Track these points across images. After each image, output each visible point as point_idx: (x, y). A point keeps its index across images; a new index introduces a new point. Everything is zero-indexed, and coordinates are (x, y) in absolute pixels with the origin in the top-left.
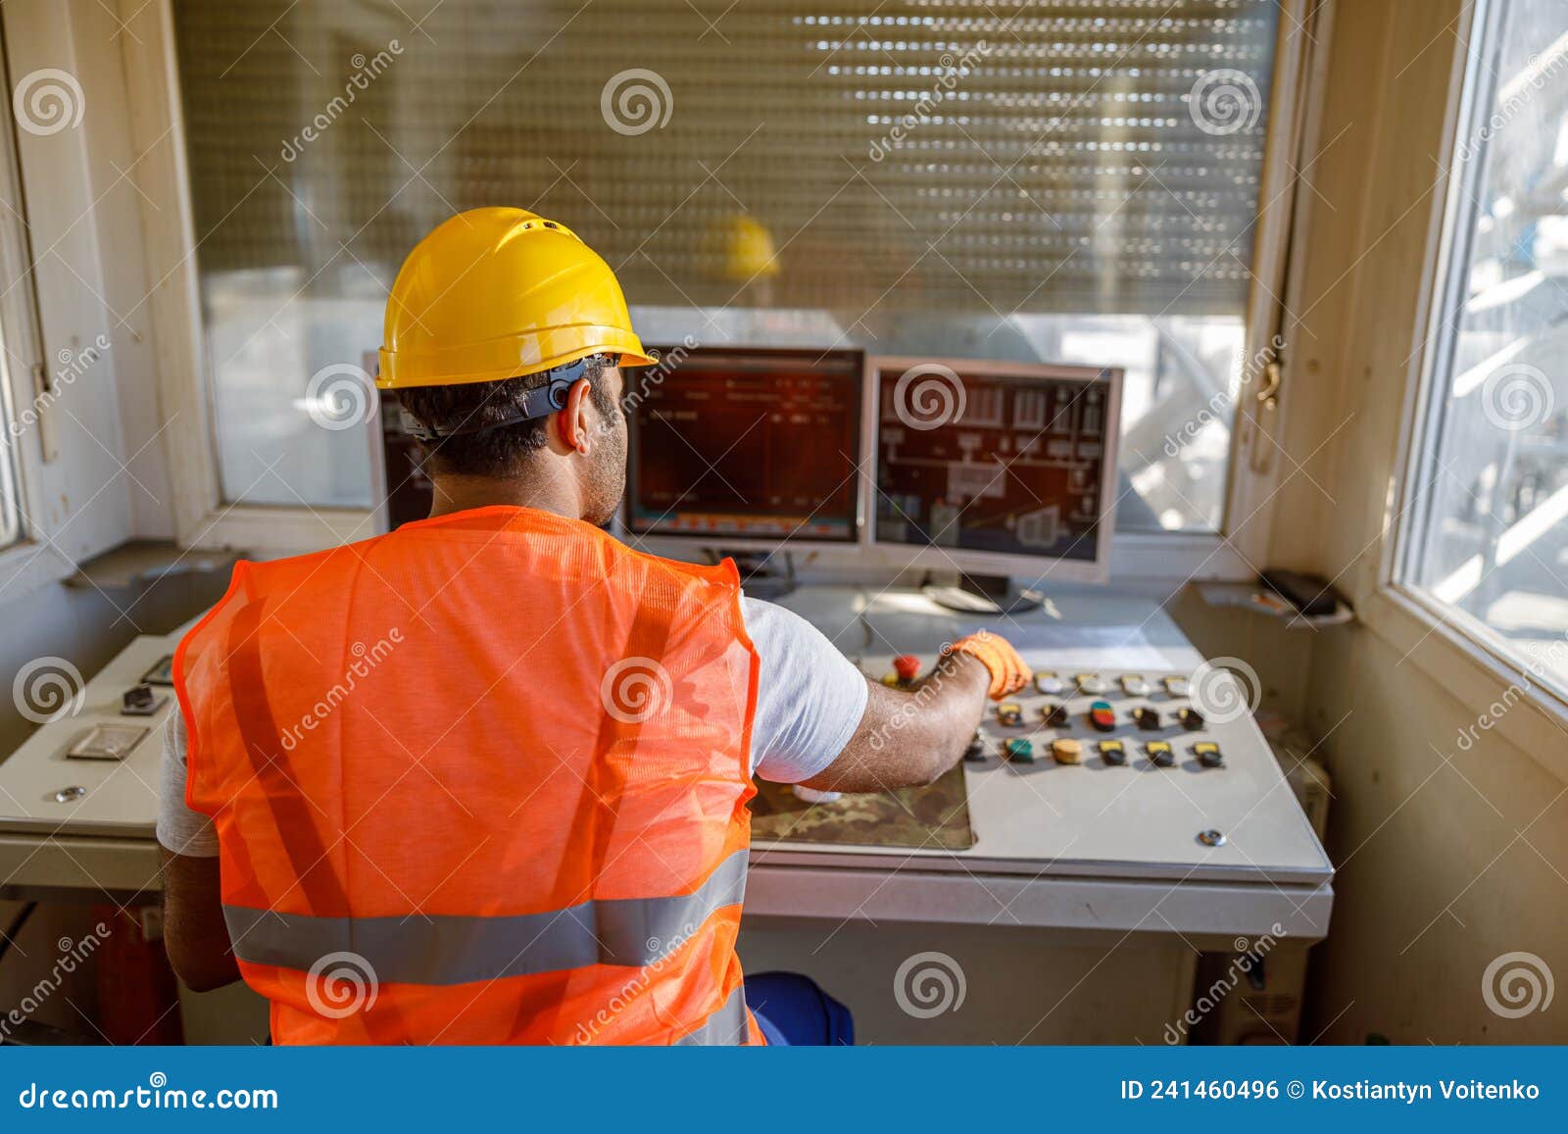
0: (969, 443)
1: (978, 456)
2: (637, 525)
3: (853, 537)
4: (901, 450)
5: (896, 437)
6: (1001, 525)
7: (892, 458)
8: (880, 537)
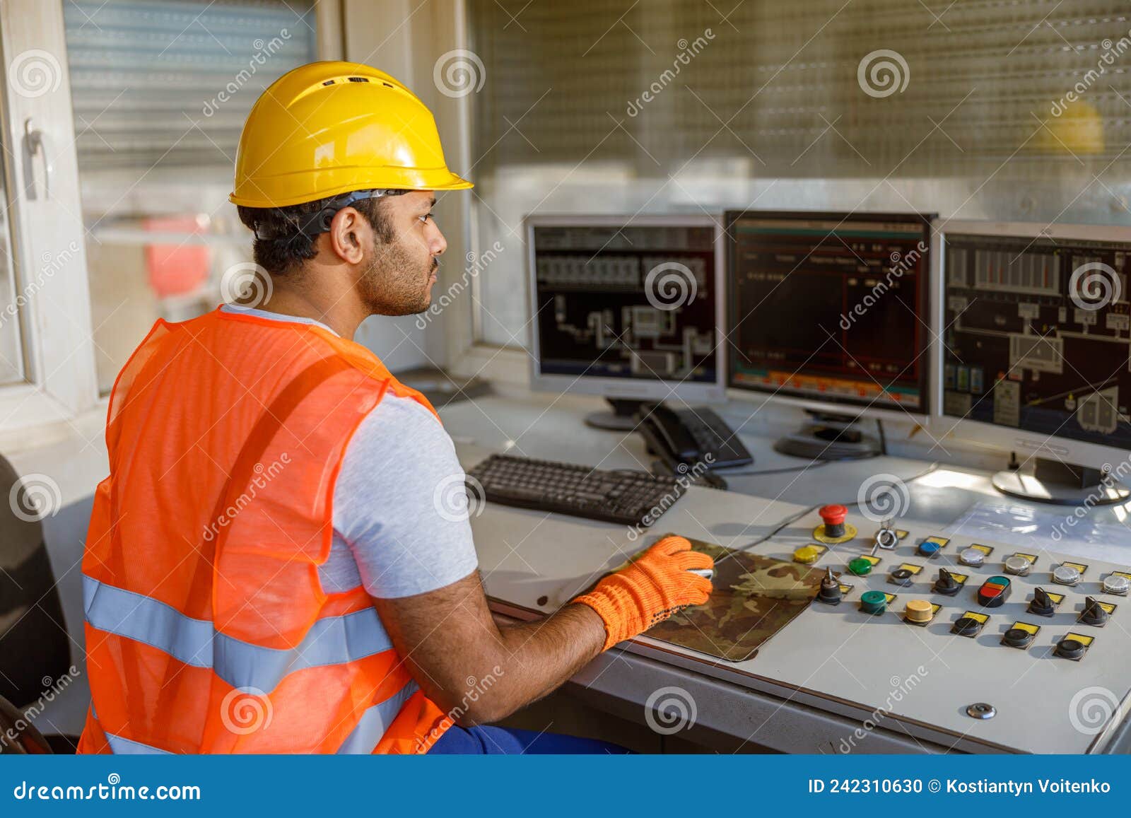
0: (1028, 312)
1: (1038, 327)
2: (736, 381)
3: (924, 409)
4: (966, 319)
5: (962, 305)
6: (1060, 405)
7: (958, 328)
8: (948, 411)
